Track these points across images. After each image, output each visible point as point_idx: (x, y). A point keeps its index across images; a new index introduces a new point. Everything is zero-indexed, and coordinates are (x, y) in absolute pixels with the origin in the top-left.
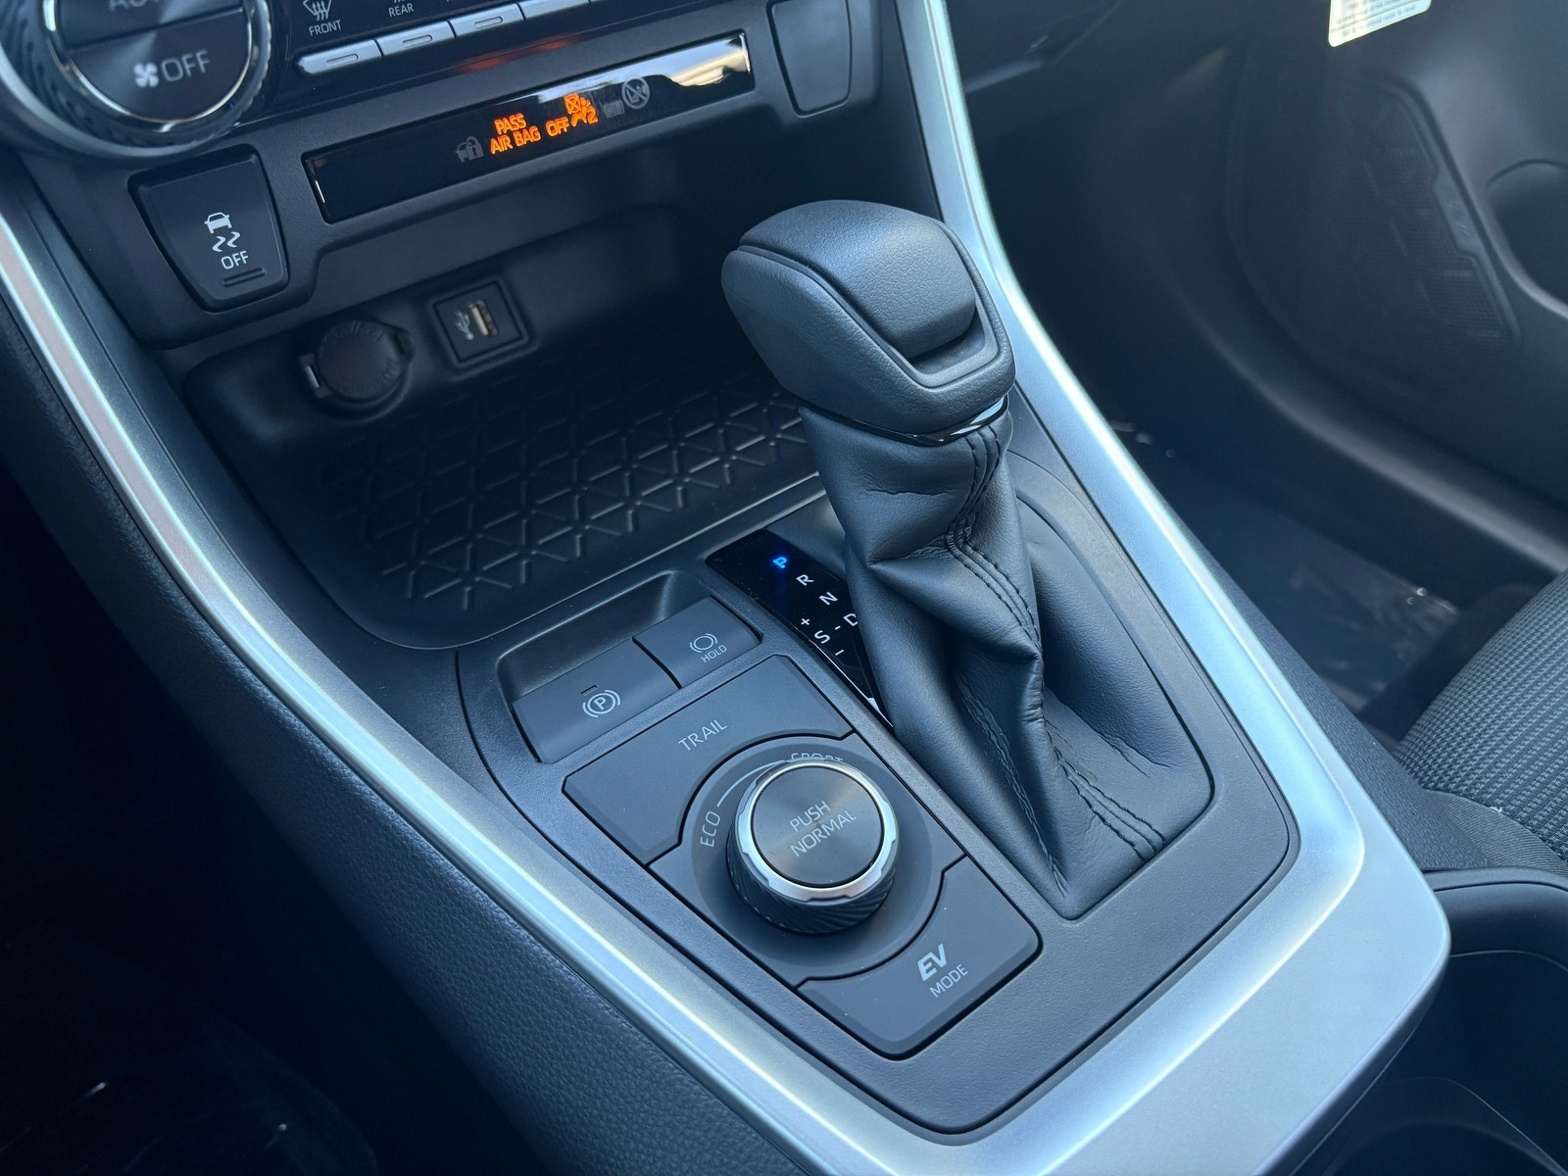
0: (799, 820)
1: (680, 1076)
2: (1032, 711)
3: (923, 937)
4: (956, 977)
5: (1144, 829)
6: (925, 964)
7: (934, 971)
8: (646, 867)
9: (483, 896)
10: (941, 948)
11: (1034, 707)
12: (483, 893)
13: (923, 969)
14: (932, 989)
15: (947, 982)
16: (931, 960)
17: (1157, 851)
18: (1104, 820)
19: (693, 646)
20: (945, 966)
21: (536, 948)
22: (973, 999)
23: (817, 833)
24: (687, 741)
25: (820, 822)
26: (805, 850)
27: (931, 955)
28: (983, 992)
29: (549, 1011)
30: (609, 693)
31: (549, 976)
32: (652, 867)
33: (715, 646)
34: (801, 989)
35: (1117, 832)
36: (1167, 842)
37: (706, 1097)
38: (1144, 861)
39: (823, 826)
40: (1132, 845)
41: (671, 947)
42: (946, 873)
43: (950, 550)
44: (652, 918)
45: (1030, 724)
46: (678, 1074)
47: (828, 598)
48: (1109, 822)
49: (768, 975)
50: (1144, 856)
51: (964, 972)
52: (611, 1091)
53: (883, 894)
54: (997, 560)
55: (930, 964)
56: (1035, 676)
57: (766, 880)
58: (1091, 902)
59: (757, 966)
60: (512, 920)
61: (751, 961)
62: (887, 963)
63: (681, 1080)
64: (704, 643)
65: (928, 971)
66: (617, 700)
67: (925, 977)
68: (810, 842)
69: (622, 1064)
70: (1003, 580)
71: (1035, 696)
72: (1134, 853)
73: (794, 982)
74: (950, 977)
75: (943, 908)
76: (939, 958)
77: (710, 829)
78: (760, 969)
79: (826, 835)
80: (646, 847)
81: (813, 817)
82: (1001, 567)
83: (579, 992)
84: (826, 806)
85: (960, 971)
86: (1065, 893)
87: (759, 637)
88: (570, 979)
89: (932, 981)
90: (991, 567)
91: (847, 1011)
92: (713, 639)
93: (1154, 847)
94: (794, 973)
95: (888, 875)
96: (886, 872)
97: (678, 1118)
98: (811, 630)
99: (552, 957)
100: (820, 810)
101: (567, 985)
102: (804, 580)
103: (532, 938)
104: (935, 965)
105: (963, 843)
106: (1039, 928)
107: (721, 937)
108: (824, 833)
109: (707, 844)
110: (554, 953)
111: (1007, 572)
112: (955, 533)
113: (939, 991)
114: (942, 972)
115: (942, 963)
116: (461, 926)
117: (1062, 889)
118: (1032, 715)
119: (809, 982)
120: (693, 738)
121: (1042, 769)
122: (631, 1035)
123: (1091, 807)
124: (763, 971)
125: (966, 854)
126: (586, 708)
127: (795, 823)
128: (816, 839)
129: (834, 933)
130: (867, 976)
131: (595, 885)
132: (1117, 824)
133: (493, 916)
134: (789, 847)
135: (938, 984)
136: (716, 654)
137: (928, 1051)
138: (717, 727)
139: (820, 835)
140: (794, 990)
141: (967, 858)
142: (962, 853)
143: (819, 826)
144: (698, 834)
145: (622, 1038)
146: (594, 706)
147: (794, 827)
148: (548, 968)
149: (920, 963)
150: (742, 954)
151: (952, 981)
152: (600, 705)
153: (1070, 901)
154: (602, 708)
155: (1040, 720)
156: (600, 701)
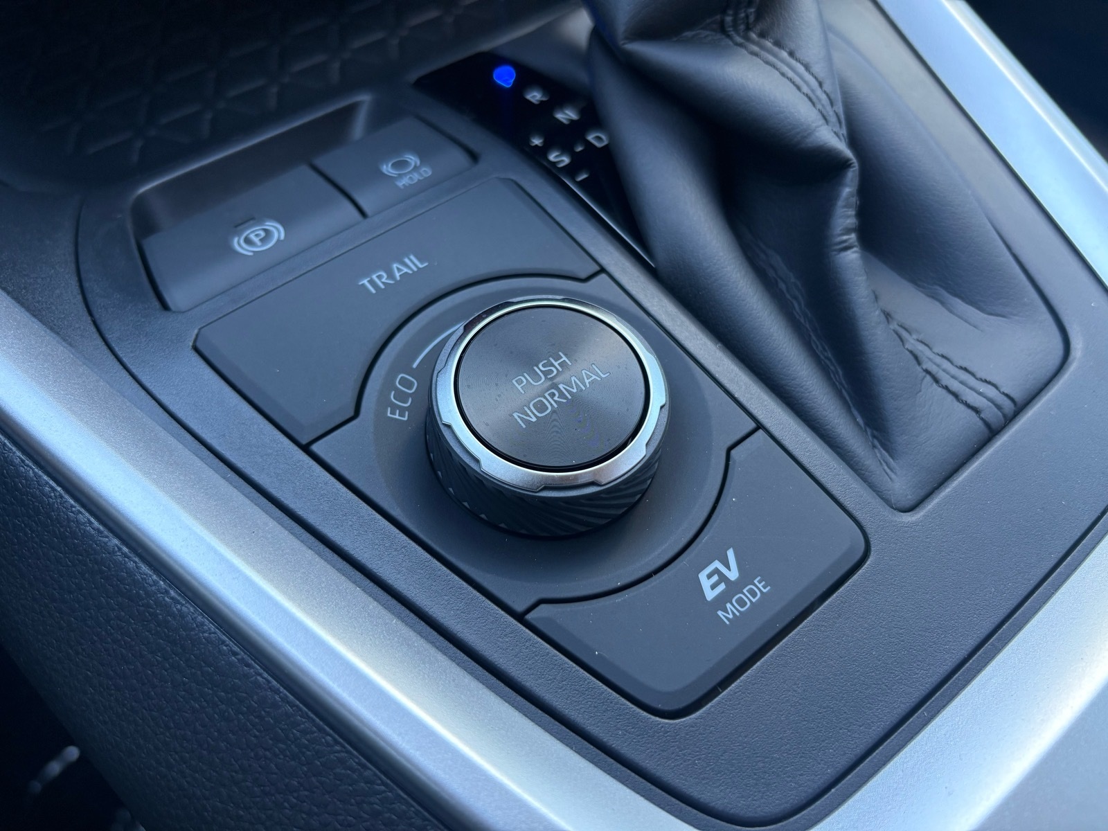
0: (526, 378)
1: (343, 754)
2: (845, 237)
3: (705, 538)
4: (754, 595)
5: (990, 391)
6: (709, 576)
7: (722, 587)
8: (306, 448)
9: (54, 490)
10: (731, 554)
11: (848, 231)
12: (54, 484)
13: (706, 583)
14: (720, 613)
15: (741, 603)
16: (717, 571)
17: (1009, 420)
18: (936, 380)
19: (387, 169)
20: (737, 580)
21: (131, 565)
22: (779, 626)
23: (553, 395)
24: (372, 282)
25: (555, 381)
26: (534, 419)
27: (717, 564)
28: (793, 615)
29: (150, 656)
30: (271, 225)
31: (148, 606)
32: (315, 448)
33: (416, 168)
34: (529, 617)
35: (956, 396)
36: (1020, 408)
37: (383, 788)
38: (992, 432)
39: (561, 386)
40: (976, 410)
41: (340, 560)
42: (733, 452)
43: (729, 36)
44: (312, 519)
45: (843, 254)
46: (338, 752)
47: (566, 115)
48: (944, 382)
49: (482, 598)
50: (993, 427)
51: (764, 587)
52: (240, 776)
53: (645, 480)
54: (792, 46)
55: (715, 578)
56: (848, 190)
57: (477, 461)
58: (927, 489)
59: (465, 585)
60: (96, 524)
61: (457, 578)
62: (655, 577)
63: (341, 761)
64: (401, 165)
65: (713, 587)
66: (278, 231)
67: (710, 595)
68: (541, 407)
69: (255, 736)
70: (801, 69)
71: (849, 217)
72: (980, 423)
73: (519, 607)
74: (745, 595)
75: (730, 498)
76: (728, 568)
77: (402, 396)
78: (470, 588)
79: (566, 398)
80: (307, 421)
81: (546, 373)
82: (798, 55)
83: (193, 629)
84: (564, 358)
85: (760, 586)
86: (893, 476)
87: (474, 157)
88: (179, 611)
89: (721, 601)
90: (784, 54)
91: (601, 649)
92: (413, 159)
93: (1005, 416)
94: (520, 594)
95: (656, 452)
96: (652, 449)
97: (341, 818)
98: (543, 151)
99: (155, 577)
100: (556, 364)
101: (174, 618)
102: (535, 96)
103: (125, 549)
104: (723, 578)
105: (755, 412)
106: (864, 523)
107: (413, 544)
108: (562, 395)
109: (397, 417)
110: (156, 571)
111: (807, 60)
112: (736, 15)
113: (731, 616)
114: (733, 588)
115: (733, 575)
116: (26, 534)
117: (888, 471)
118: (845, 241)
119: (543, 606)
120: (380, 277)
121: (860, 312)
122: (269, 693)
123: (919, 363)
124: (475, 592)
125: (759, 426)
126: (238, 244)
127: (520, 382)
128: (551, 404)
129: (579, 535)
130: (626, 595)
131: (231, 474)
132: (955, 386)
133: (68, 519)
134: (511, 415)
135: (729, 605)
136: (416, 177)
137: (719, 703)
138: (413, 263)
139: (556, 398)
140: (520, 617)
141: (761, 432)
142: (753, 425)
143: (555, 386)
144: (384, 402)
145: (255, 697)
146: (248, 241)
147: (519, 387)
148: (148, 594)
149: (703, 576)
150: (444, 568)
151: (749, 600)
152: (256, 240)
153: (901, 484)
154: (259, 243)
155: (855, 249)
156: (257, 235)
